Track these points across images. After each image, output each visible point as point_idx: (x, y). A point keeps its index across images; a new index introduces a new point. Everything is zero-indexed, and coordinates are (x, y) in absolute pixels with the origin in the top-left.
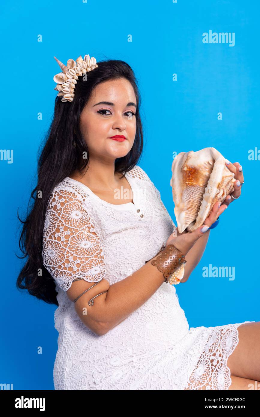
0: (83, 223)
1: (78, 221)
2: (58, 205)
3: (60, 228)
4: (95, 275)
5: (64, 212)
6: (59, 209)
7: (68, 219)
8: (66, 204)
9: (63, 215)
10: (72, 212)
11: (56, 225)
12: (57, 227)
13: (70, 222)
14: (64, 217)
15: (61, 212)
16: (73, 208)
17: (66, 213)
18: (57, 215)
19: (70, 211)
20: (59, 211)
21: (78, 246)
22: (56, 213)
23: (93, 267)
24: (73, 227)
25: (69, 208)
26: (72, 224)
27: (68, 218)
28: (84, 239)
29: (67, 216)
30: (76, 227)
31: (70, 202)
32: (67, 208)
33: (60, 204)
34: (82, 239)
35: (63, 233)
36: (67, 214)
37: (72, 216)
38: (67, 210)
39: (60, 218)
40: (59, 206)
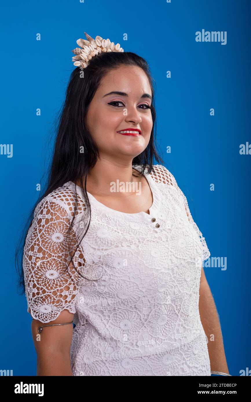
0: (61, 249)
1: (57, 245)
2: (43, 220)
3: (35, 247)
4: (43, 314)
5: (45, 231)
6: (42, 225)
7: (46, 240)
8: (50, 223)
9: (43, 234)
10: (54, 233)
11: (34, 242)
12: (33, 244)
13: (47, 244)
14: (43, 236)
15: (43, 230)
16: (57, 229)
17: (46, 232)
18: (38, 231)
19: (52, 231)
20: (41, 228)
21: (43, 274)
22: (38, 228)
23: (45, 304)
24: (48, 251)
25: (52, 228)
26: (49, 247)
27: (48, 239)
28: (53, 268)
29: (47, 236)
30: (51, 251)
31: (56, 221)
32: (50, 227)
33: (45, 220)
34: (51, 266)
35: (36, 253)
36: (47, 235)
37: (52, 238)
38: (49, 230)
39: (39, 235)
40: (43, 222)
